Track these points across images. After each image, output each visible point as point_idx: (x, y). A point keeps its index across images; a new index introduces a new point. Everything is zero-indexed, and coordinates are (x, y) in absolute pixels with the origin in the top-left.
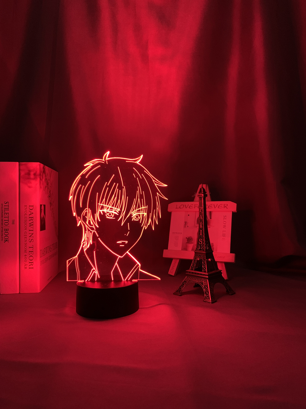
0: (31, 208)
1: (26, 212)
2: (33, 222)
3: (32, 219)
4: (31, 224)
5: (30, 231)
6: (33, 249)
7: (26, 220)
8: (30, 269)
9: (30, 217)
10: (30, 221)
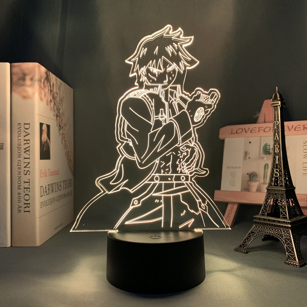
0: (27, 126)
1: (19, 133)
2: (29, 147)
3: (28, 142)
4: (27, 149)
5: (25, 159)
6: (29, 185)
7: (20, 143)
8: (25, 212)
9: (25, 139)
10: (25, 145)
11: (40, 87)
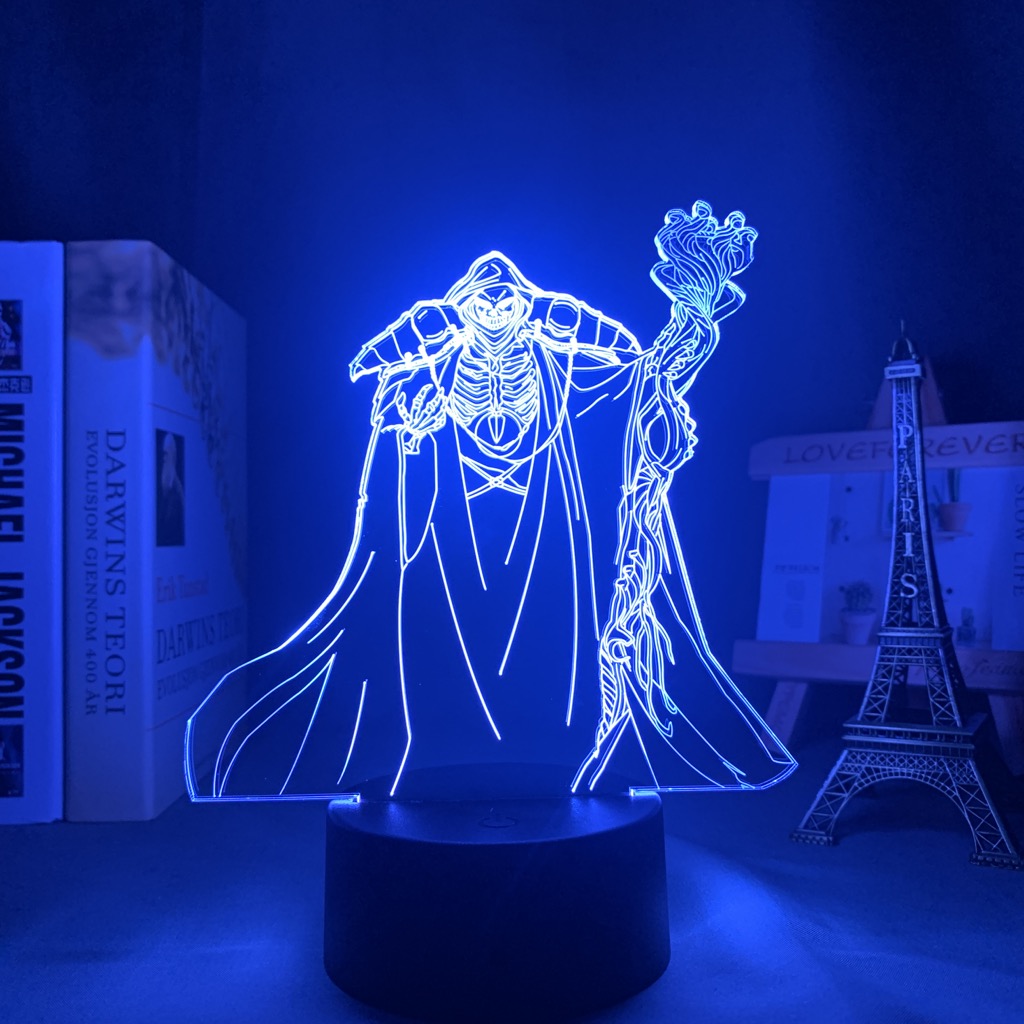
0: (116, 441)
1: (92, 461)
2: (123, 506)
3: (120, 490)
5: (110, 545)
6: (123, 627)
7: (92, 494)
8: (110, 713)
9: (111, 481)
10: (110, 499)
11: (157, 317)
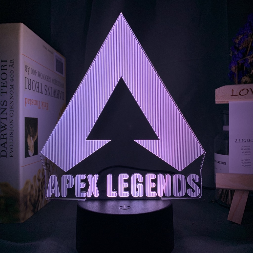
4: (3, 128)
